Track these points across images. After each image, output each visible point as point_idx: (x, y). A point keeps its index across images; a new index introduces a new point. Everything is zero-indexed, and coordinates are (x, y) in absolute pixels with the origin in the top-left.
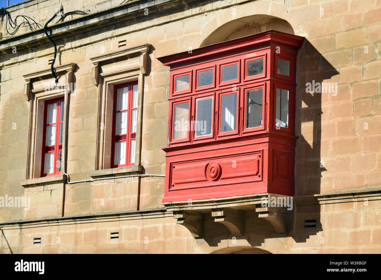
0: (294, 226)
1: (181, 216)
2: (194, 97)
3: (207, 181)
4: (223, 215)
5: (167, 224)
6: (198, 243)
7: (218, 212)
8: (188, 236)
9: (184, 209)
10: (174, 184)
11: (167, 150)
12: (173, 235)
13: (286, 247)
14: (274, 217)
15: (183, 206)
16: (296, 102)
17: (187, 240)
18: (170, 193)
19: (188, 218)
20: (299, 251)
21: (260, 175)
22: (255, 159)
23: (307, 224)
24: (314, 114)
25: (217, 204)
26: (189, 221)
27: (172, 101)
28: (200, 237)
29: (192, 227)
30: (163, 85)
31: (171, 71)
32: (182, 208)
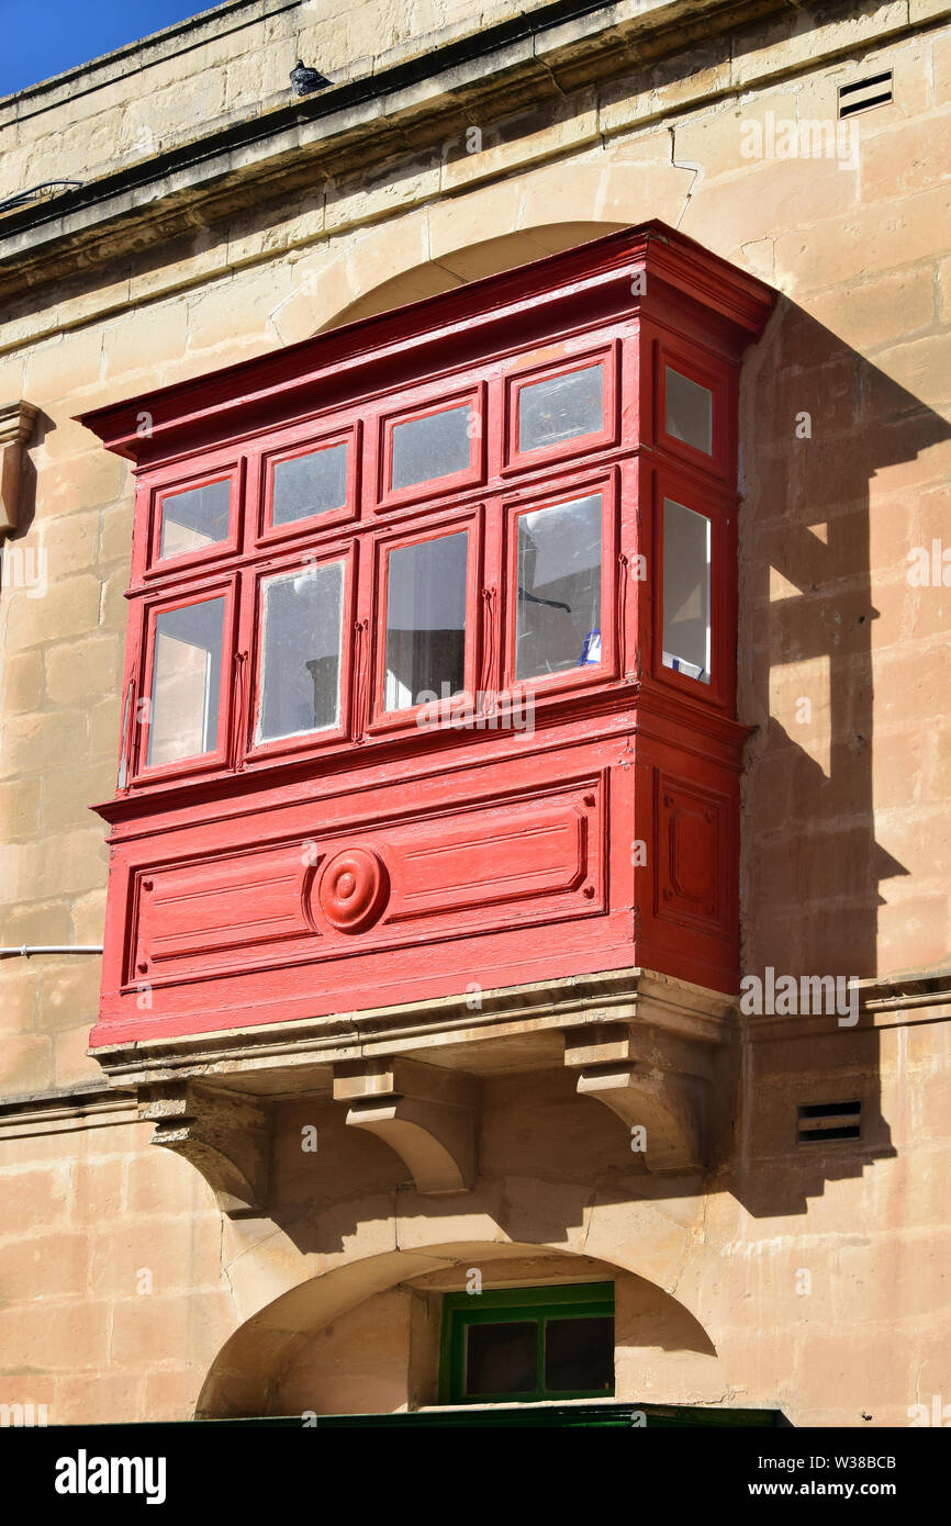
0: (744, 1136)
1: (178, 1107)
2: (248, 574)
3: (315, 934)
4: (391, 1089)
5: (96, 1160)
6: (244, 1236)
7: (367, 1078)
8: (195, 1207)
9: (196, 1071)
10: (149, 962)
11: (113, 813)
12: (124, 1206)
13: (702, 1239)
14: (651, 1091)
15: (189, 1058)
16: (741, 574)
17: (193, 1227)
18: (125, 1003)
19: (209, 1119)
20: (772, 1254)
21: (592, 889)
22: (567, 815)
23: (810, 1124)
24: (838, 619)
25: (363, 1037)
26: (212, 1134)
27: (144, 600)
28: (257, 1208)
29: (225, 1161)
30: (91, 566)
31: (138, 473)
32: (187, 1069)
